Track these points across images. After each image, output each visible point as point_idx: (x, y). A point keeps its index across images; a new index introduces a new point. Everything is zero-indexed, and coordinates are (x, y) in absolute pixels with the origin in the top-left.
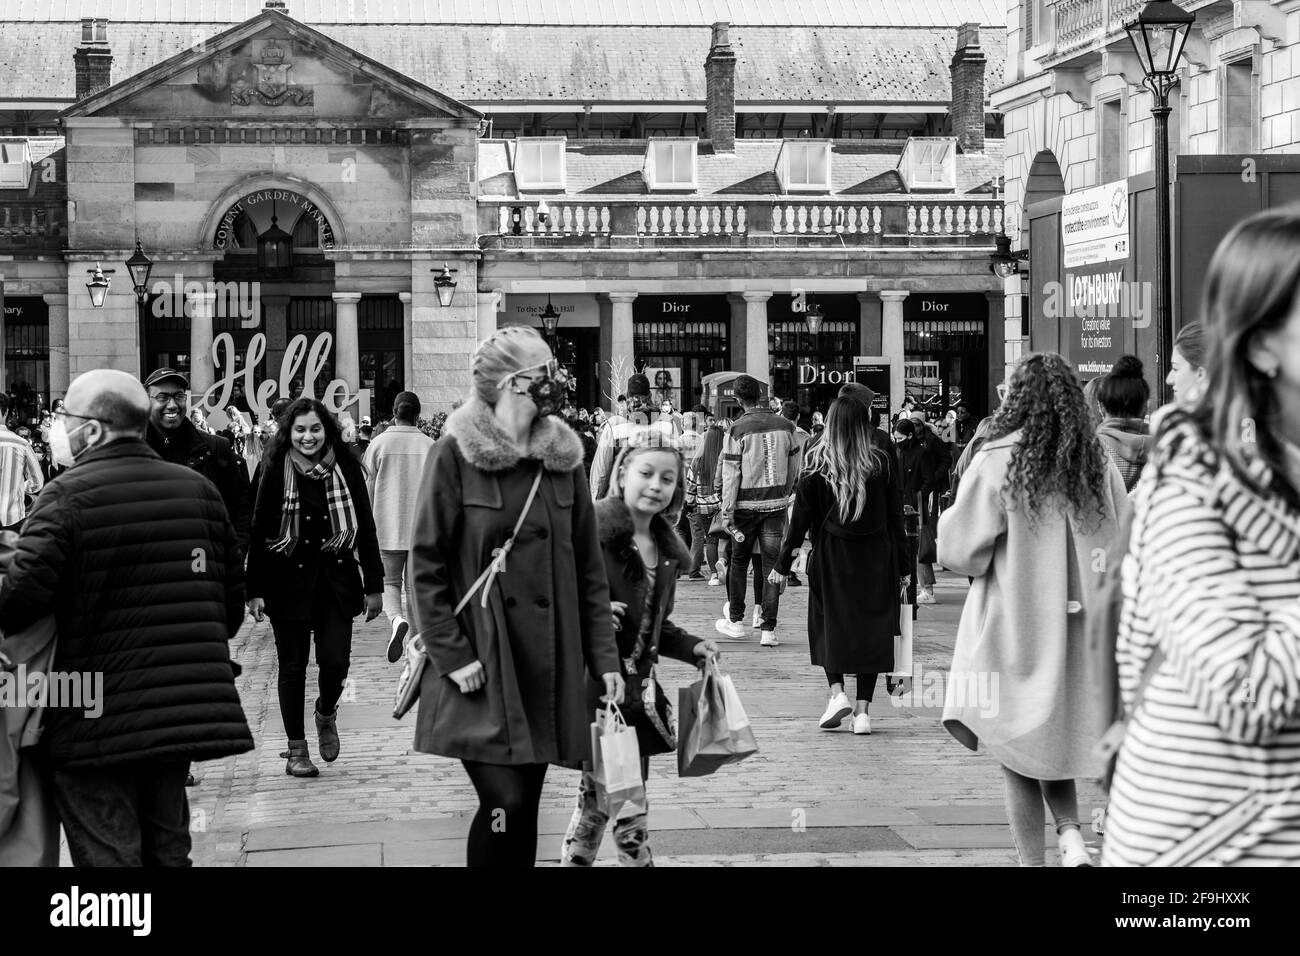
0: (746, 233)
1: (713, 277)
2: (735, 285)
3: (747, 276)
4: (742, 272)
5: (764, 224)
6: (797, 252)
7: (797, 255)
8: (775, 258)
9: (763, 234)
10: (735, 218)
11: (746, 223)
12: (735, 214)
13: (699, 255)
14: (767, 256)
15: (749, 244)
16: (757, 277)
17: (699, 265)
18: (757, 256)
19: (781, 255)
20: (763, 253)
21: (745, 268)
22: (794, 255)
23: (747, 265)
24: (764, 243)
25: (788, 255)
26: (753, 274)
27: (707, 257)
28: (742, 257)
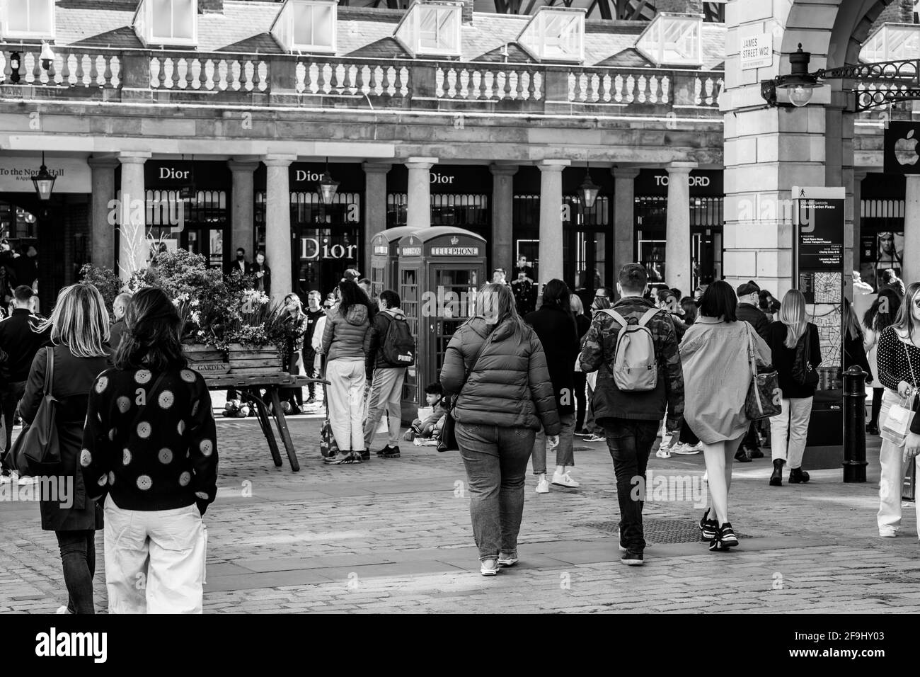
0: (268, 91)
1: (233, 138)
2: (256, 148)
3: (269, 137)
4: (264, 133)
5: (289, 82)
6: (324, 113)
7: (325, 116)
8: (301, 119)
9: (286, 92)
10: (256, 74)
11: (268, 79)
12: (256, 69)
13: (220, 113)
14: (292, 116)
15: (272, 102)
16: (280, 139)
17: (218, 124)
18: (282, 115)
19: (308, 116)
20: (288, 112)
21: (268, 129)
22: (321, 116)
23: (269, 125)
24: (288, 102)
25: (314, 116)
26: (276, 136)
27: (228, 114)
28: (266, 116)
